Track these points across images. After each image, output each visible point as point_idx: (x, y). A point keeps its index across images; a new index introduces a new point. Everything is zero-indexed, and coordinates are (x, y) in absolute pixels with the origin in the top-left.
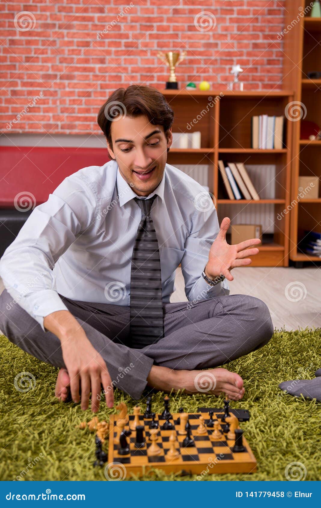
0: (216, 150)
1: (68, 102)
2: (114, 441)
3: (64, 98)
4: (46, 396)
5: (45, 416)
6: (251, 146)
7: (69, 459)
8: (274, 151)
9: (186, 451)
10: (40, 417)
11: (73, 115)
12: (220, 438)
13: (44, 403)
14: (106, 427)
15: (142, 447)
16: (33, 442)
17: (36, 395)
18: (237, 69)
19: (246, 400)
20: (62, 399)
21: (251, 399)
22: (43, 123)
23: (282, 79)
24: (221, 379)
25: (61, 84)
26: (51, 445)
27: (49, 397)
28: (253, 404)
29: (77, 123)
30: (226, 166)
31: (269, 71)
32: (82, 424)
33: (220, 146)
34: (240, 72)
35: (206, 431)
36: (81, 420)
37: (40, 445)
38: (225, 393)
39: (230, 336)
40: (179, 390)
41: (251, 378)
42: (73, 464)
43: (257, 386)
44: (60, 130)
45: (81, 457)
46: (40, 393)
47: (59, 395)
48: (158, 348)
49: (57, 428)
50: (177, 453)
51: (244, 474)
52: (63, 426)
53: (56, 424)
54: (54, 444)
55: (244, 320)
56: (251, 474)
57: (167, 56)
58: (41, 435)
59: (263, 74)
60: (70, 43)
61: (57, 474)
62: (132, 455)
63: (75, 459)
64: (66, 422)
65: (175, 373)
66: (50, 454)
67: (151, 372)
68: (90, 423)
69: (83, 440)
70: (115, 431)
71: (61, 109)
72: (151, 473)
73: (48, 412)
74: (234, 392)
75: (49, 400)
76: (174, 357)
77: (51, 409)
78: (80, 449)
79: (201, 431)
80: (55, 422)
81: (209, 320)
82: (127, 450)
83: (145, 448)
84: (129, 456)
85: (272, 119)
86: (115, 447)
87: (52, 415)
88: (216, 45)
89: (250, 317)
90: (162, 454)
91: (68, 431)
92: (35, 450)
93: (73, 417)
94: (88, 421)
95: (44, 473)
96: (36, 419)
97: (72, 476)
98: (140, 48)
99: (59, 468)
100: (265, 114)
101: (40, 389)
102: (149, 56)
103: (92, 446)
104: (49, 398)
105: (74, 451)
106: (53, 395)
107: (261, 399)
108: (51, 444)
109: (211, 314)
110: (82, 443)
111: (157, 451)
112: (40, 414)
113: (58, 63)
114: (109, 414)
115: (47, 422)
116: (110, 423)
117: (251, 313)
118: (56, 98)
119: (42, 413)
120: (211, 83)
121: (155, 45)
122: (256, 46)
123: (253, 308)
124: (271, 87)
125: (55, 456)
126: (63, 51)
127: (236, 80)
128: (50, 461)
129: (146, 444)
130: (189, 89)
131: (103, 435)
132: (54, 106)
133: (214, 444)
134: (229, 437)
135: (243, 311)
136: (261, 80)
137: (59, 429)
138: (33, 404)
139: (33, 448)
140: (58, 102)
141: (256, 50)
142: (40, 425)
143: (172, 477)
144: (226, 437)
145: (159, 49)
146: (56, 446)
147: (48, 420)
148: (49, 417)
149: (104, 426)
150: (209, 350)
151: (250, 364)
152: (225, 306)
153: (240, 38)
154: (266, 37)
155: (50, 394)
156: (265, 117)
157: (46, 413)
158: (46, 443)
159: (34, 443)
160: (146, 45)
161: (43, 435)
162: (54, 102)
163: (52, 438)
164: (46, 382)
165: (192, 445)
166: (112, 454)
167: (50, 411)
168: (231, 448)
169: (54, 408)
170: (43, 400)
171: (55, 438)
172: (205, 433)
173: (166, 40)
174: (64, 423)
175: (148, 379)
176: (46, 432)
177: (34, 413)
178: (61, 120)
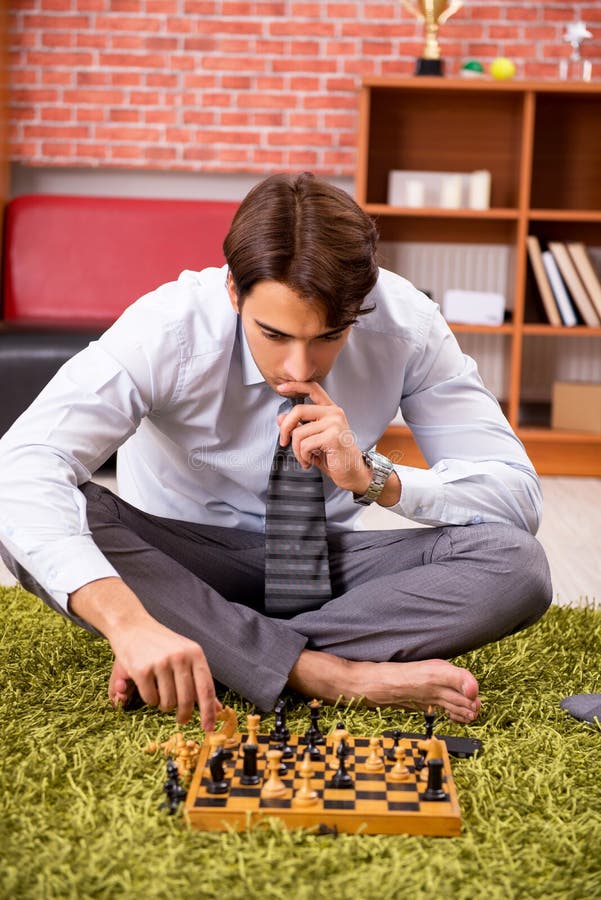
0: (523, 214)
1: (199, 100)
2: (203, 773)
3: (192, 91)
4: (92, 698)
5: (85, 729)
7: (118, 798)
9: (333, 795)
10: (74, 731)
11: (211, 128)
12: (407, 778)
13: (87, 708)
15: (254, 783)
16: (55, 766)
17: (75, 695)
18: (579, 31)
19: (483, 724)
22: (143, 145)
24: (436, 680)
25: (184, 60)
26: (88, 774)
27: (99, 698)
28: (495, 730)
29: (219, 146)
30: (544, 248)
32: (150, 745)
33: (534, 204)
35: (382, 766)
36: (151, 738)
37: (67, 772)
38: (444, 709)
39: (461, 601)
40: (353, 699)
41: (509, 688)
42: (122, 805)
43: (516, 702)
44: (179, 162)
45: (139, 796)
46: (84, 691)
48: (321, 620)
49: (102, 750)
50: (314, 795)
51: (437, 837)
52: (116, 747)
53: (102, 743)
55: (490, 573)
56: (448, 837)
58: (70, 758)
61: (92, 818)
62: (231, 795)
64: (123, 740)
65: (348, 667)
66: (84, 787)
67: (300, 661)
68: (166, 744)
69: (149, 769)
71: (185, 114)
72: (262, 825)
73: (92, 724)
74: (460, 706)
75: (96, 704)
76: (349, 638)
77: (97, 719)
78: (140, 784)
79: (371, 765)
80: (102, 740)
81: (422, 569)
82: (224, 786)
83: (258, 786)
84: (225, 796)
86: (204, 782)
87: (101, 728)
89: (502, 566)
90: (289, 796)
91: (123, 755)
92: (56, 780)
93: (138, 734)
94: (165, 739)
95: (68, 816)
96: (68, 733)
99: (96, 809)
101: (85, 685)
103: (161, 778)
104: (97, 700)
105: (128, 786)
107: (513, 725)
108: (88, 772)
109: (427, 558)
110: (144, 775)
111: (281, 790)
112: (74, 726)
113: (180, 13)
115: (87, 740)
116: (204, 746)
117: (506, 558)
118: (174, 90)
119: (81, 724)
120: (520, 61)
123: (510, 549)
125: (91, 791)
127: (576, 56)
128: (81, 797)
129: (261, 780)
130: (468, 75)
131: (185, 764)
132: (169, 108)
133: (390, 787)
134: (420, 777)
135: (490, 553)
137: (108, 750)
138: (66, 709)
139: (53, 776)
140: (179, 100)
147: (90, 736)
148: (91, 732)
150: (417, 627)
151: (518, 664)
152: (455, 543)
157: (87, 724)
158: (78, 771)
159: (57, 769)
162: (170, 100)
163: (91, 763)
164: (100, 674)
165: (347, 785)
166: (196, 791)
167: (95, 722)
168: (419, 794)
169: (104, 718)
170: (85, 704)
172: (379, 769)
175: (291, 674)
177: (65, 723)
178: (183, 139)
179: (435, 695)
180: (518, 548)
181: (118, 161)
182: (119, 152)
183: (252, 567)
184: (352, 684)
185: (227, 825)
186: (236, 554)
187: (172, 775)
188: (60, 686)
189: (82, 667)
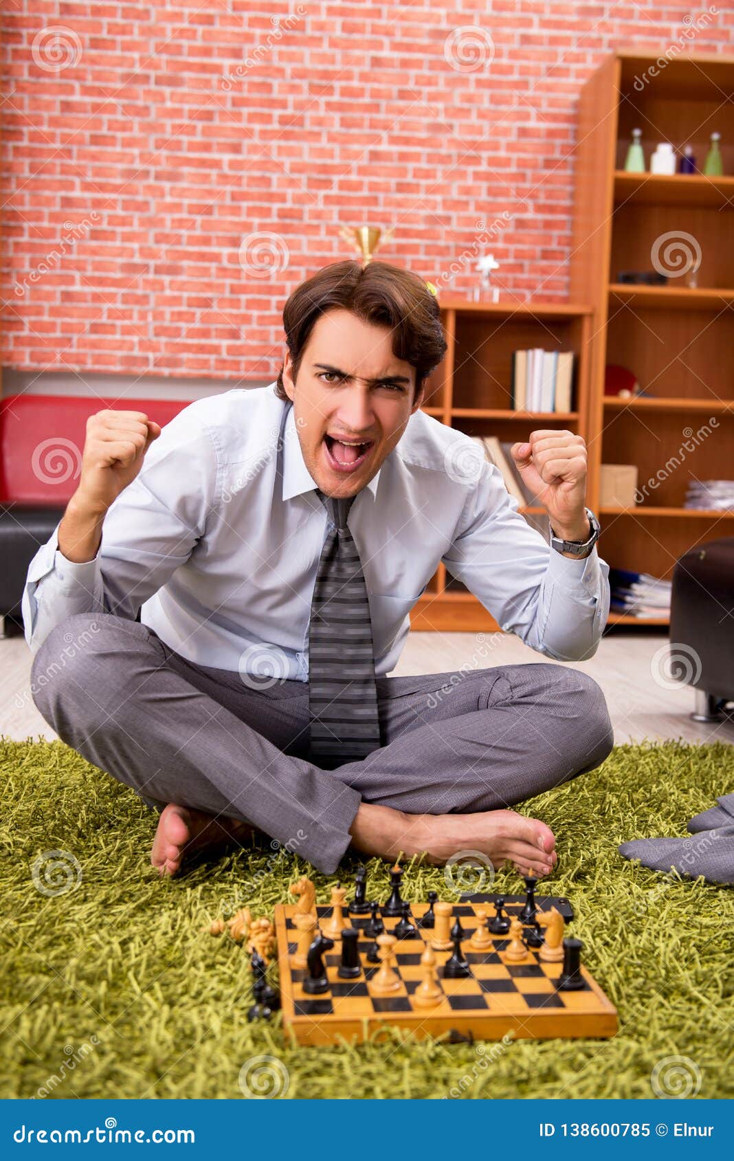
0: (448, 410)
1: (168, 316)
2: (290, 964)
3: (161, 308)
4: (132, 864)
5: (132, 906)
6: (512, 406)
7: (192, 1002)
8: (554, 417)
9: (453, 987)
10: (123, 907)
11: (178, 340)
12: (525, 958)
13: (129, 878)
14: (270, 930)
15: (356, 975)
16: (110, 962)
17: (111, 862)
18: (488, 263)
19: (559, 878)
20: (168, 872)
21: (569, 877)
22: (120, 353)
23: (569, 286)
24: (506, 833)
25: (156, 282)
26: (151, 970)
27: (141, 865)
28: (572, 885)
29: (185, 356)
31: (544, 271)
32: (215, 924)
33: (456, 404)
34: (493, 270)
35: (490, 942)
36: (211, 915)
37: (124, 969)
39: (526, 748)
40: (416, 856)
42: (200, 1012)
44: (151, 368)
45: (217, 998)
46: (119, 858)
47: (162, 863)
48: (368, 770)
49: (159, 933)
50: (436, 992)
51: (588, 1039)
52: (173, 928)
53: (157, 924)
54: (156, 968)
55: (556, 717)
56: (603, 1039)
57: (358, 235)
58: (125, 947)
59: (533, 276)
60: (177, 207)
61: (168, 1036)
62: (334, 995)
63: (204, 1002)
64: (179, 918)
66: (150, 989)
67: (359, 816)
68: (231, 922)
69: (220, 958)
70: (291, 940)
71: (155, 329)
72: (380, 1035)
73: (139, 898)
74: (533, 860)
75: (139, 872)
76: (405, 790)
77: (143, 891)
78: (216, 979)
79: (479, 941)
80: (156, 920)
81: (477, 714)
82: (323, 982)
83: (362, 979)
84: (328, 996)
85: (551, 357)
86: (295, 976)
87: (147, 904)
88: (448, 220)
89: (568, 711)
90: (403, 993)
91: (185, 939)
92: (114, 978)
93: (194, 910)
94: (226, 918)
95: (137, 1033)
96: (113, 911)
97: (203, 1042)
98: (307, 220)
99: (171, 1020)
100: (538, 347)
101: (119, 850)
102: (323, 236)
103: (241, 972)
104: (140, 867)
105: (201, 983)
106: (148, 861)
107: (588, 877)
108: (149, 966)
109: (482, 704)
110: (218, 966)
111: (391, 986)
112: (120, 901)
113: (151, 243)
114: (270, 903)
115: (138, 919)
116: (277, 923)
117: (571, 703)
118: (146, 308)
119: (126, 899)
121: (335, 216)
122: (521, 224)
123: (575, 693)
124: (549, 299)
125: (160, 995)
126: (161, 222)
127: (486, 284)
128: (149, 1005)
129: (362, 970)
131: (264, 948)
132: (142, 323)
133: (514, 971)
134: (542, 956)
135: (554, 697)
136: (531, 287)
137: (165, 933)
138: (105, 880)
139: (110, 974)
140: (150, 318)
141: (521, 231)
142: (122, 925)
143: (430, 1044)
144: (536, 955)
145: (342, 223)
146: (160, 971)
147: (139, 915)
148: (141, 909)
149: (265, 929)
152: (516, 687)
153: (491, 209)
154: (540, 209)
155: (142, 859)
156: (538, 353)
157: (134, 899)
158: (138, 965)
159: (113, 965)
160: (318, 215)
161: (132, 945)
162: (143, 316)
163: (151, 953)
164: (131, 835)
165: (462, 974)
166: (291, 992)
167: (142, 895)
168: (552, 981)
169: (151, 889)
170: (126, 872)
171: (158, 953)
172: (489, 947)
173: (355, 208)
174: (175, 920)
175: (352, 831)
176: (138, 939)
177: (107, 899)
178: (155, 349)
179: (503, 849)
180: (582, 692)
181: (97, 367)
182: (98, 359)
183: (292, 717)
184: (414, 839)
185: (343, 1041)
186: (275, 704)
187: (257, 971)
188: (92, 851)
189: (111, 827)
